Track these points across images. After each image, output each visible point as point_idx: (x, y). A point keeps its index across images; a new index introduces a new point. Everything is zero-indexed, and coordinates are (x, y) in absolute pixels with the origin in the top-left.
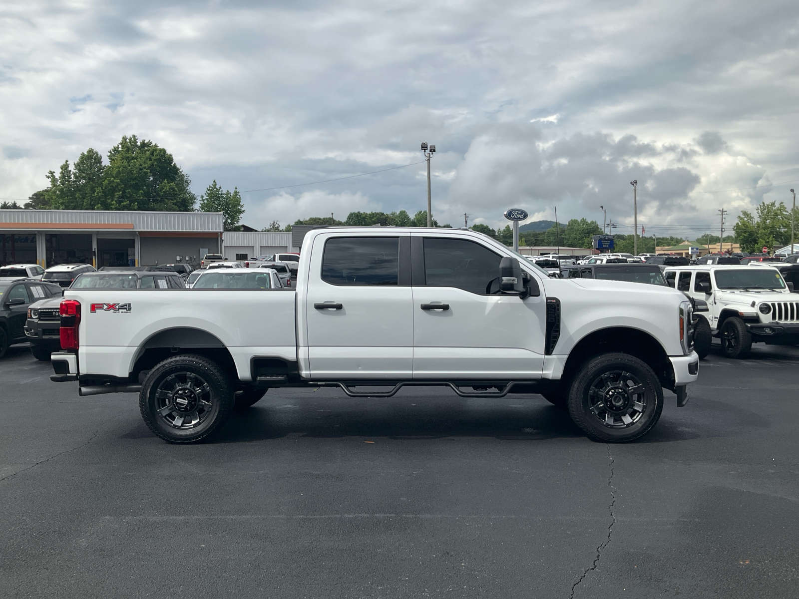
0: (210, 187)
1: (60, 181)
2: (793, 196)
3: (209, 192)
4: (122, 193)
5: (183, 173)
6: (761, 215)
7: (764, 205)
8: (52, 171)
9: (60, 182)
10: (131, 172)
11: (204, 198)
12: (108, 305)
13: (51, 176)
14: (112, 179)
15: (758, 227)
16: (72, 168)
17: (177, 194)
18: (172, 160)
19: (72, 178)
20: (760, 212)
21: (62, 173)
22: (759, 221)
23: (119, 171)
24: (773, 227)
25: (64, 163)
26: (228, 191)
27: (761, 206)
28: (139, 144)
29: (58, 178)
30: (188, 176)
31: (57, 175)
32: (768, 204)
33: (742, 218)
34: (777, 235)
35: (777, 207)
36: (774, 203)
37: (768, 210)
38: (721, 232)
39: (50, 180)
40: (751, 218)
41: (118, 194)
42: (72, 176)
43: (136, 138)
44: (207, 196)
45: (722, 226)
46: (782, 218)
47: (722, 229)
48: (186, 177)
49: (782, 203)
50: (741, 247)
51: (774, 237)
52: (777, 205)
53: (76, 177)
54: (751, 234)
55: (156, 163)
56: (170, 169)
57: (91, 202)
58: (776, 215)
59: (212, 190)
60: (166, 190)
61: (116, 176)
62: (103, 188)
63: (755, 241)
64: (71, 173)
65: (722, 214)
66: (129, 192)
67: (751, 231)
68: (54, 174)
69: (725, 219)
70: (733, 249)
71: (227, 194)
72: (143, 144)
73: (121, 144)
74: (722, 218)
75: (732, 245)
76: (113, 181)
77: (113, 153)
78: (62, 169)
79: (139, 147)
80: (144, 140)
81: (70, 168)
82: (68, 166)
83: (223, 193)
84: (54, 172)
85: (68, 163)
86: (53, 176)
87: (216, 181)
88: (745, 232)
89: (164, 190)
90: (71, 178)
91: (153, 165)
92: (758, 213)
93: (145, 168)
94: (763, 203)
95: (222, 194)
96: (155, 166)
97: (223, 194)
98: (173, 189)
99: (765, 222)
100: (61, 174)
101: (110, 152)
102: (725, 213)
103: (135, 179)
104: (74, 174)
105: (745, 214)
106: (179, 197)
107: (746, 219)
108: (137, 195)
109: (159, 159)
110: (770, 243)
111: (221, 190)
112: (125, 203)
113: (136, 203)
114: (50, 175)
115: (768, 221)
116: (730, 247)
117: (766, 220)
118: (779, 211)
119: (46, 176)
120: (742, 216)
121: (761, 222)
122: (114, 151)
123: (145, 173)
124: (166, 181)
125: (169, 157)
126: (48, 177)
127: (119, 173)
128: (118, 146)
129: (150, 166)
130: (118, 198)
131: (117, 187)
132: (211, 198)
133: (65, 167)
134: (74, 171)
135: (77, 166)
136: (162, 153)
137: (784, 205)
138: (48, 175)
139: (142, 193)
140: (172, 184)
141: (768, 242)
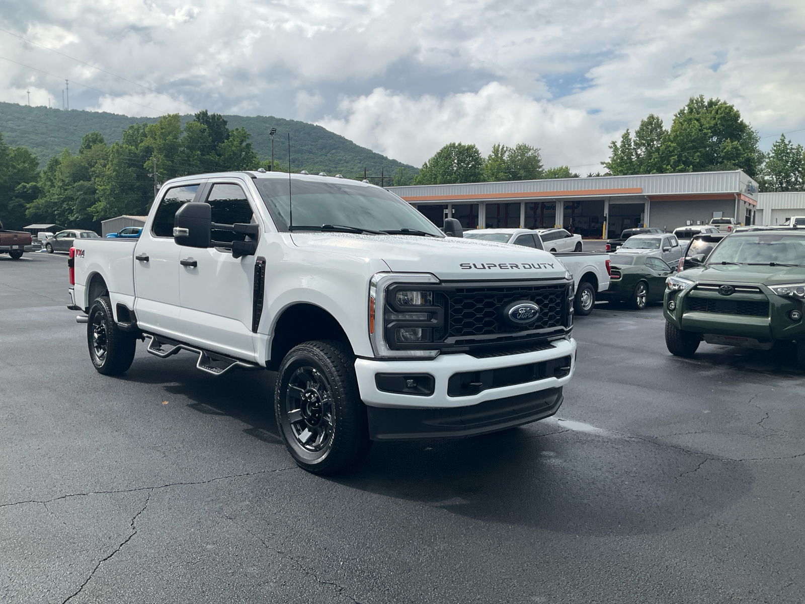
0: (777, 142)
1: (620, 149)
3: (775, 148)
4: (678, 157)
5: (752, 130)
8: (614, 141)
9: (621, 151)
10: (689, 135)
11: (770, 156)
13: (614, 146)
14: (670, 143)
16: (633, 136)
17: (740, 154)
18: (739, 117)
19: (633, 145)
21: (623, 142)
23: (676, 134)
25: (626, 132)
26: (799, 145)
28: (706, 104)
29: (619, 147)
30: (757, 132)
31: (619, 144)
39: (612, 150)
41: (674, 159)
42: (632, 144)
43: (704, 97)
44: (773, 153)
48: (755, 134)
53: (636, 144)
55: (719, 122)
56: (736, 126)
57: (647, 169)
59: (779, 146)
60: (727, 150)
61: (674, 140)
62: (660, 153)
64: (632, 141)
66: (685, 155)
68: (616, 144)
71: (798, 149)
72: (711, 104)
73: (688, 106)
76: (670, 146)
77: (679, 116)
78: (623, 138)
79: (706, 107)
80: (712, 99)
81: (630, 137)
82: (629, 135)
83: (793, 147)
84: (616, 142)
85: (629, 131)
86: (615, 146)
87: (784, 135)
89: (725, 150)
90: (631, 146)
91: (717, 124)
93: (706, 128)
95: (792, 149)
96: (718, 126)
97: (794, 149)
98: (736, 149)
100: (621, 142)
101: (676, 116)
103: (693, 141)
104: (634, 141)
106: (743, 156)
108: (693, 159)
109: (724, 117)
111: (791, 144)
112: (680, 167)
113: (691, 166)
114: (612, 145)
119: (609, 146)
122: (679, 114)
123: (706, 134)
124: (729, 140)
125: (736, 114)
126: (611, 147)
127: (676, 136)
128: (684, 108)
129: (713, 125)
130: (674, 162)
131: (673, 151)
132: (777, 154)
133: (626, 137)
134: (635, 139)
135: (638, 133)
136: (727, 111)
138: (610, 145)
139: (698, 156)
140: (735, 143)
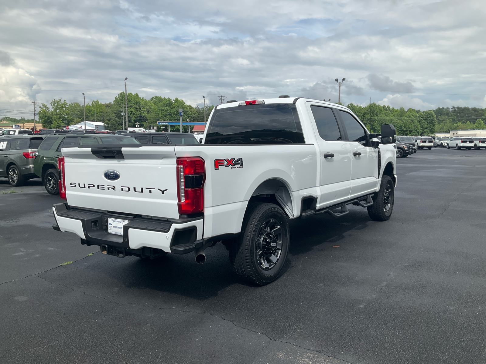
2: (84, 97)
6: (53, 106)
7: (55, 101)
12: (227, 160)
15: (52, 114)
20: (53, 105)
22: (53, 111)
24: (61, 114)
27: (53, 101)
32: (57, 100)
33: (42, 108)
34: (63, 119)
35: (62, 103)
36: (60, 100)
37: (58, 104)
38: (34, 116)
40: (48, 108)
45: (34, 112)
46: (65, 109)
47: (35, 113)
49: (65, 100)
50: (43, 126)
51: (61, 120)
52: (62, 102)
54: (48, 118)
58: (62, 107)
63: (51, 122)
65: (34, 105)
67: (48, 116)
69: (36, 107)
70: (36, 127)
74: (34, 107)
75: (35, 124)
88: (45, 117)
92: (52, 105)
94: (54, 100)
99: (56, 111)
102: (36, 104)
105: (44, 105)
107: (44, 109)
110: (60, 124)
115: (58, 111)
116: (34, 125)
117: (57, 110)
118: (64, 105)
120: (42, 107)
121: (54, 111)
137: (66, 102)
141: (59, 123)
